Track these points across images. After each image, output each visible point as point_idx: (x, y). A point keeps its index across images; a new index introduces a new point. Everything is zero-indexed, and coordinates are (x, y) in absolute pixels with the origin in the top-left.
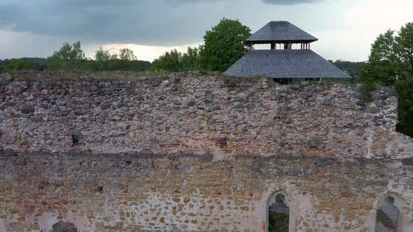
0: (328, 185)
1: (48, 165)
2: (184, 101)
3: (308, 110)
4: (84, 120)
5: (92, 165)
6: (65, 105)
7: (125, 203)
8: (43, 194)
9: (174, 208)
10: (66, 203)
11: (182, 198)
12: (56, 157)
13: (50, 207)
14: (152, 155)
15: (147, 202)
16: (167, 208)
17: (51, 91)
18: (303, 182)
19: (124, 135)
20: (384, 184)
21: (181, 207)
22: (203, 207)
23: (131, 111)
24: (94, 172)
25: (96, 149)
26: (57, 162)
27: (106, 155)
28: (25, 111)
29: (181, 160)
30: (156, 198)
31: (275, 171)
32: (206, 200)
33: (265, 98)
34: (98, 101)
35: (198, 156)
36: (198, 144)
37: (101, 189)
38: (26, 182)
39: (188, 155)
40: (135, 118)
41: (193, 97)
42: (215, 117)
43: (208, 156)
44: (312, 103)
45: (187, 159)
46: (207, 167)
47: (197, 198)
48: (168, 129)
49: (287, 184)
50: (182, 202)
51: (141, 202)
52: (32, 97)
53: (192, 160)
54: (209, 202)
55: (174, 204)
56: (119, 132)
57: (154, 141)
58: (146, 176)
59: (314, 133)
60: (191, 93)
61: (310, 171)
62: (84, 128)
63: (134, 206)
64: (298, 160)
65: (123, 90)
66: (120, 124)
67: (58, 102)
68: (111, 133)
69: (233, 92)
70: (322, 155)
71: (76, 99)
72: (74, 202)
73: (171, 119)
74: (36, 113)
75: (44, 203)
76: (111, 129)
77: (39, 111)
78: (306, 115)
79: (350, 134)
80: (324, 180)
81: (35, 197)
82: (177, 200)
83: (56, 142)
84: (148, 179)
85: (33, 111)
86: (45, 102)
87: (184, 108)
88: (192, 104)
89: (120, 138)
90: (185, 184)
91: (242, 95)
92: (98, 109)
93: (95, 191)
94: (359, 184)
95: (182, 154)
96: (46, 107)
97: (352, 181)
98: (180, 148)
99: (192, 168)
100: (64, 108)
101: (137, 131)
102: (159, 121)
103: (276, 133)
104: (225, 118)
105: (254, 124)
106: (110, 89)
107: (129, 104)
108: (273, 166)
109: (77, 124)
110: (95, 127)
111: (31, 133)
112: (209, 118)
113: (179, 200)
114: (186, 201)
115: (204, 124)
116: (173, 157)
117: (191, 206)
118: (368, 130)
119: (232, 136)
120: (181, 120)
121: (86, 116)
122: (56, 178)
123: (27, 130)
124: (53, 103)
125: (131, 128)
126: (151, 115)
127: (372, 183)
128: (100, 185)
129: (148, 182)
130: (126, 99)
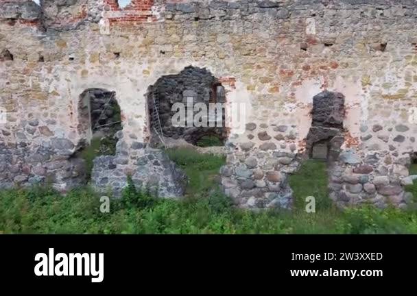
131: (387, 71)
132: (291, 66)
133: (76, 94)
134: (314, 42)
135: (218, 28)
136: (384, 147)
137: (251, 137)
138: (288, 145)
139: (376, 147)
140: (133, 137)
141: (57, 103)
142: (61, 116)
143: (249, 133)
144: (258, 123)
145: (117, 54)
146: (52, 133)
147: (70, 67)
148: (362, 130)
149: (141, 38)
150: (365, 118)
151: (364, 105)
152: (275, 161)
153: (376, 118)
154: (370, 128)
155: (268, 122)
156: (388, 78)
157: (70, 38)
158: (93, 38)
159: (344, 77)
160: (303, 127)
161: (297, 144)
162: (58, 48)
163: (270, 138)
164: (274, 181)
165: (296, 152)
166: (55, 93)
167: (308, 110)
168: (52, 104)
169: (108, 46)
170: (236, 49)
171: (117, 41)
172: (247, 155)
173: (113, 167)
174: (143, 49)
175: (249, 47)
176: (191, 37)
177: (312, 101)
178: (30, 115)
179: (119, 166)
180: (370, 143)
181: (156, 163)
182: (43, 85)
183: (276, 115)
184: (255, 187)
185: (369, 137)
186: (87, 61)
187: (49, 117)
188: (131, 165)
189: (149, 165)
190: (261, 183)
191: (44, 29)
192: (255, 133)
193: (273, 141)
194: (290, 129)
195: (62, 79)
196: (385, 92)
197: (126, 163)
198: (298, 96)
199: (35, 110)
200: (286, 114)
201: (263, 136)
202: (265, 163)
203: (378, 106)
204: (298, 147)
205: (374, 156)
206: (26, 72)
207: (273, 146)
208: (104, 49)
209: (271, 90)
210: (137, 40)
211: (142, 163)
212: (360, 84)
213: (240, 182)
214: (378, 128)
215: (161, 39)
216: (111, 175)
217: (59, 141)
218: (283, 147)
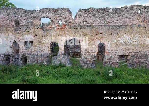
1: (99, 28)
2: (134, 12)
4: (108, 17)
5: (110, 28)
6: (103, 14)
7: (118, 37)
8: (97, 36)
9: (131, 38)
10: (103, 38)
11: (133, 36)
12: (101, 26)
14: (125, 25)
15: (124, 37)
16: (129, 38)
17: (100, 10)
19: (118, 21)
21: (132, 38)
22: (138, 38)
23: (120, 15)
24: (110, 30)
25: (111, 24)
27: (114, 25)
28: (93, 15)
29: (133, 26)
30: (126, 36)
32: (139, 36)
35: (137, 25)
36: (137, 22)
37: (112, 34)
38: (93, 33)
40: (121, 16)
41: (136, 11)
43: (139, 25)
46: (140, 28)
47: (136, 36)
48: (129, 19)
50: (133, 37)
51: (122, 37)
52: (95, 12)
53: (136, 26)
54: (140, 36)
55: (131, 37)
56: (117, 20)
57: (126, 22)
60: (135, 10)
62: (108, 19)
63: (120, 38)
65: (118, 10)
66: (117, 18)
67: (102, 13)
69: (145, 9)
71: (107, 12)
72: (105, 38)
73: (130, 16)
74: (96, 16)
75: (97, 38)
76: (114, 19)
77: (97, 15)
81: (94, 37)
82: (131, 36)
83: (100, 23)
84: (124, 31)
85: (95, 15)
86: (98, 13)
87: (134, 13)
88: (135, 13)
90: (133, 32)
91: (148, 10)
92: (111, 15)
93: (110, 34)
95: (133, 25)
96: (99, 14)
98: (132, 23)
99: (135, 28)
100: (103, 15)
102: (127, 17)
104: (144, 16)
109: (106, 18)
110: (111, 19)
112: (140, 16)
113: (132, 36)
114: (134, 36)
115: (138, 17)
116: (131, 26)
117: (135, 38)
119: (145, 20)
120: (132, 17)
121: (109, 16)
122: (101, 31)
123: (93, 20)
124: (100, 13)
125: (120, 19)
126: (125, 15)
129: (124, 32)
130: (119, 12)
132: (94, 38)
133: (49, 43)
134: (98, 33)
135: (79, 30)
136: (113, 54)
137: (86, 52)
138: (94, 54)
139: (112, 54)
140: (61, 52)
141: (45, 45)
142: (46, 48)
143: (85, 51)
144: (87, 49)
145: (59, 35)
146: (44, 52)
147: (49, 38)
148: (109, 51)
149: (64, 32)
150: (109, 48)
151: (109, 46)
152: (91, 57)
153: (111, 48)
154: (110, 50)
155: (89, 49)
156: (113, 40)
157: (49, 32)
158: (54, 32)
159: (104, 40)
160: (97, 50)
161: (95, 54)
162: (46, 34)
164: (91, 62)
165: (95, 55)
166: (45, 43)
167: (98, 47)
168: (44, 45)
169: (57, 34)
170: (82, 34)
171: (59, 33)
172: (85, 56)
173: (56, 59)
174: (64, 34)
175: (85, 34)
176: (74, 32)
177: (98, 45)
178: (39, 48)
179: (58, 59)
181: (66, 58)
182: (43, 41)
183: (91, 48)
184: (87, 63)
185: (110, 52)
186: (52, 37)
187: (43, 48)
188: (61, 59)
189: (64, 58)
190: (88, 62)
191: (43, 30)
192: (87, 51)
193: (90, 53)
194: (94, 50)
195: (47, 40)
196: (113, 43)
197: (59, 58)
198: (95, 44)
199: (41, 47)
200: (93, 48)
201: (88, 52)
202: (89, 58)
203: (112, 46)
204: (96, 54)
205: (111, 56)
206: (39, 39)
207: (90, 54)
208: (56, 34)
209: (90, 43)
210: (63, 32)
211: (63, 58)
212: (107, 41)
213: (84, 62)
214: (112, 50)
215: (67, 32)
216: (56, 61)
217: (45, 53)
218: (93, 54)
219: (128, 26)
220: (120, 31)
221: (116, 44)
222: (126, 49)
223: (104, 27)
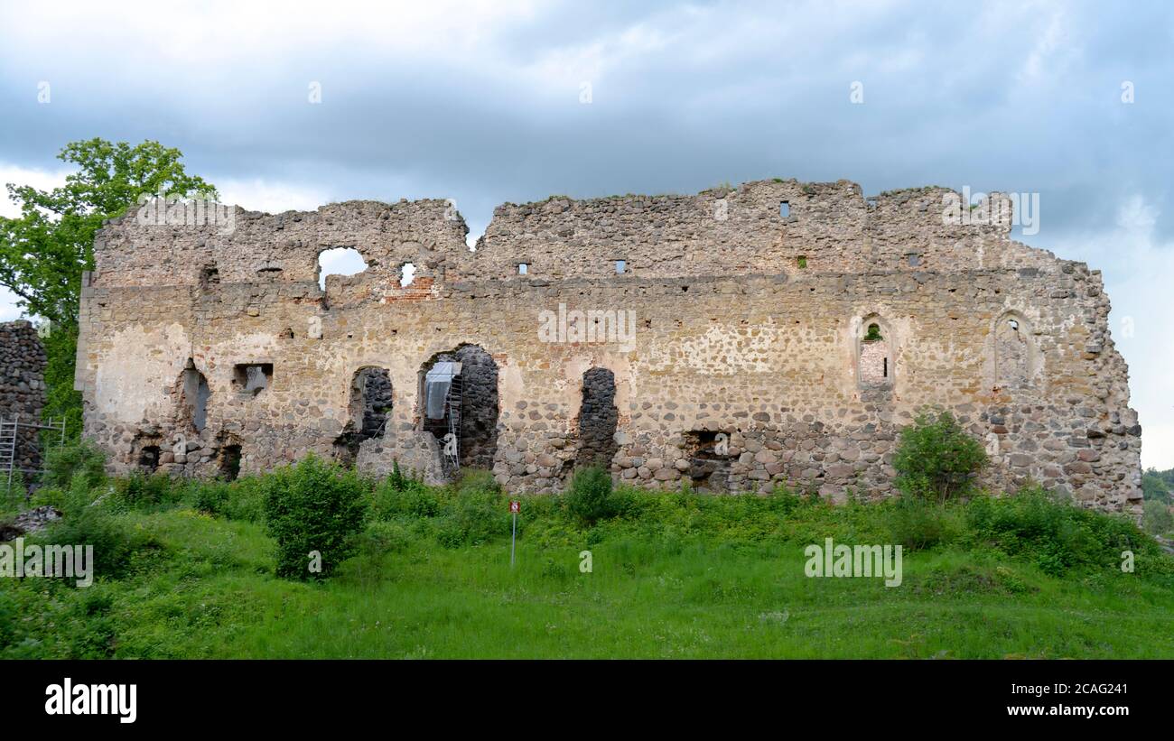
0: (931, 305)
1: (585, 295)
2: (755, 213)
3: (903, 218)
4: (632, 241)
5: (640, 293)
6: (611, 225)
7: (678, 339)
9: (740, 343)
11: (749, 330)
12: (597, 285)
13: (582, 349)
14: (713, 279)
15: (705, 337)
16: (730, 344)
17: (597, 210)
18: (900, 302)
19: (680, 257)
20: (1000, 302)
21: (748, 342)
22: (776, 340)
23: (690, 228)
24: (641, 301)
25: (645, 275)
26: (598, 290)
27: (658, 280)
28: (563, 234)
29: (750, 282)
30: (717, 331)
31: (865, 290)
32: (780, 331)
33: (851, 206)
34: (651, 219)
35: (770, 277)
36: (771, 265)
37: (648, 324)
39: (758, 276)
40: (695, 236)
41: (765, 209)
42: (791, 231)
43: (784, 277)
44: (907, 211)
45: (757, 280)
46: (782, 290)
47: (768, 329)
48: (733, 247)
49: (880, 307)
50: (749, 335)
51: (698, 338)
52: (572, 217)
53: (763, 281)
54: (784, 333)
55: (740, 338)
56: (675, 254)
57: (716, 262)
58: (706, 303)
59: (911, 245)
60: (763, 204)
61: (907, 289)
62: (633, 250)
63: (688, 343)
64: (893, 276)
65: (682, 204)
66: (676, 245)
67: (604, 222)
68: (664, 256)
69: (812, 200)
70: (922, 270)
71: (625, 217)
73: (739, 235)
74: (575, 236)
75: (576, 345)
76: (664, 251)
77: (579, 233)
78: (901, 225)
79: (956, 245)
80: (926, 299)
82: (743, 333)
83: (595, 269)
84: (707, 307)
85: (573, 233)
86: (588, 223)
87: (755, 222)
88: (762, 217)
89: (674, 262)
90: (753, 312)
91: (824, 204)
92: (650, 228)
93: (642, 325)
94: (969, 302)
95: (751, 276)
96: (588, 228)
97: (960, 298)
98: (747, 271)
99: (762, 291)
100: (610, 229)
101: (696, 252)
102: (724, 239)
103: (866, 248)
104: (804, 232)
105: (838, 237)
106: (667, 204)
107: (688, 220)
108: (862, 284)
109: (624, 247)
110: (645, 249)
111: (567, 260)
112: (785, 232)
113: (746, 333)
114: (755, 334)
115: (779, 240)
116: (738, 280)
117: (761, 340)
118: (977, 239)
119: (812, 253)
120: (750, 237)
121: (636, 237)
123: (562, 256)
124: (597, 224)
125: (689, 249)
126: (714, 232)
127: (985, 300)
128: (648, 318)
129: (708, 311)
130: (685, 215)
131: (653, 347)
133: (350, 372)
135: (493, 305)
136: (655, 426)
137: (522, 416)
138: (560, 424)
139: (647, 426)
140: (403, 417)
141: (330, 381)
142: (332, 395)
143: (520, 412)
144: (529, 401)
145: (395, 331)
146: (321, 414)
147: (348, 345)
148: (633, 407)
149: (418, 316)
150: (634, 395)
151: (633, 381)
152: (545, 443)
153: (645, 395)
154: (640, 406)
155: (539, 401)
156: (654, 354)
157: (351, 316)
158: (373, 316)
159: (611, 353)
160: (574, 405)
161: (568, 423)
162: (338, 326)
163: (541, 417)
164: (545, 466)
165: (567, 432)
166: (330, 371)
167: (578, 388)
168: (326, 382)
169: (386, 324)
170: (508, 325)
171: (395, 318)
172: (518, 436)
173: (379, 450)
174: (420, 326)
175: (521, 323)
176: (466, 314)
177: (582, 377)
178: (302, 394)
179: (386, 450)
180: (640, 421)
181: (424, 446)
182: (319, 363)
183: (547, 393)
184: (526, 473)
185: (639, 416)
186: (365, 339)
187: (320, 397)
188: (398, 449)
189: (418, 451)
190: (532, 468)
191: (326, 308)
192: (526, 412)
193: (544, 420)
194: (560, 407)
195: (339, 357)
196: (652, 368)
197: (393, 446)
198: (568, 373)
199: (308, 388)
200: (557, 392)
201: (534, 415)
202: (536, 445)
203: (646, 382)
204: (570, 426)
205: (645, 436)
206: (304, 349)
207: (544, 427)
208: (382, 327)
209: (542, 366)
210: (414, 317)
211: (409, 446)
212: (627, 360)
213: (510, 466)
214: (647, 406)
215: (438, 316)
216: (375, 458)
217: (327, 421)
218: (554, 427)
219: (724, 283)
220: (685, 306)
221: (668, 371)
222: (719, 395)
223: (609, 290)
